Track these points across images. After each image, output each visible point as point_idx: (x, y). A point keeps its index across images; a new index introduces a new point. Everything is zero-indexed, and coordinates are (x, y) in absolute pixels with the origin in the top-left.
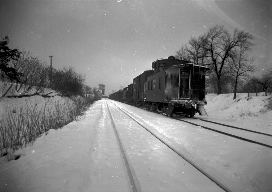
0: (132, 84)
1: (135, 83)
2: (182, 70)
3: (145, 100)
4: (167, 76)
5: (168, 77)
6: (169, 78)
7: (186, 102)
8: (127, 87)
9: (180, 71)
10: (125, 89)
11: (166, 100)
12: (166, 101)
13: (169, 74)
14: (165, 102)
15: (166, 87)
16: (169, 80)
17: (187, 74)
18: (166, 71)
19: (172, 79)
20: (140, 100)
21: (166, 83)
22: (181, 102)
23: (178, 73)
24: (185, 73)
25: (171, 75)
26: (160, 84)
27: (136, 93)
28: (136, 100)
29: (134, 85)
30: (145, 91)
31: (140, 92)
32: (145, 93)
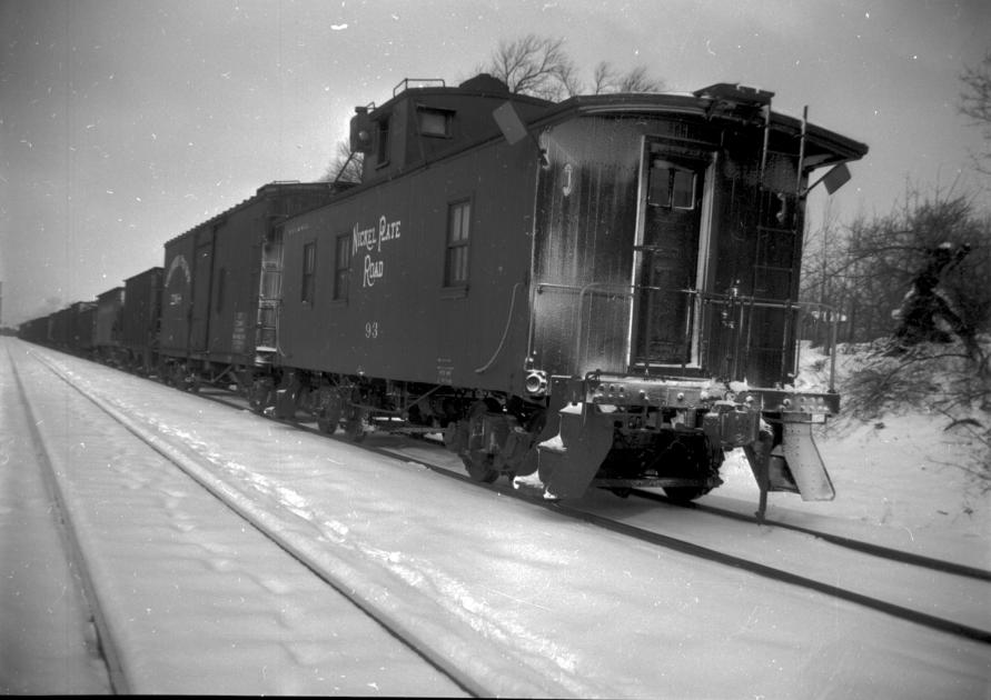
0: (156, 270)
1: (174, 266)
2: (660, 140)
3: (259, 360)
4: (551, 178)
5: (559, 191)
6: (567, 200)
7: (704, 394)
8: (123, 285)
9: (648, 147)
10: (108, 297)
11: (534, 373)
12: (534, 381)
13: (568, 170)
14: (534, 389)
15: (539, 268)
16: (566, 209)
17: (686, 178)
18: (546, 142)
19: (583, 213)
20: (214, 358)
21: (541, 239)
22: (674, 391)
23: (629, 163)
24: (672, 171)
25: (584, 179)
26: (450, 250)
27: (190, 316)
28: (189, 354)
29: (169, 276)
30: (260, 306)
31: (219, 309)
32: (263, 316)
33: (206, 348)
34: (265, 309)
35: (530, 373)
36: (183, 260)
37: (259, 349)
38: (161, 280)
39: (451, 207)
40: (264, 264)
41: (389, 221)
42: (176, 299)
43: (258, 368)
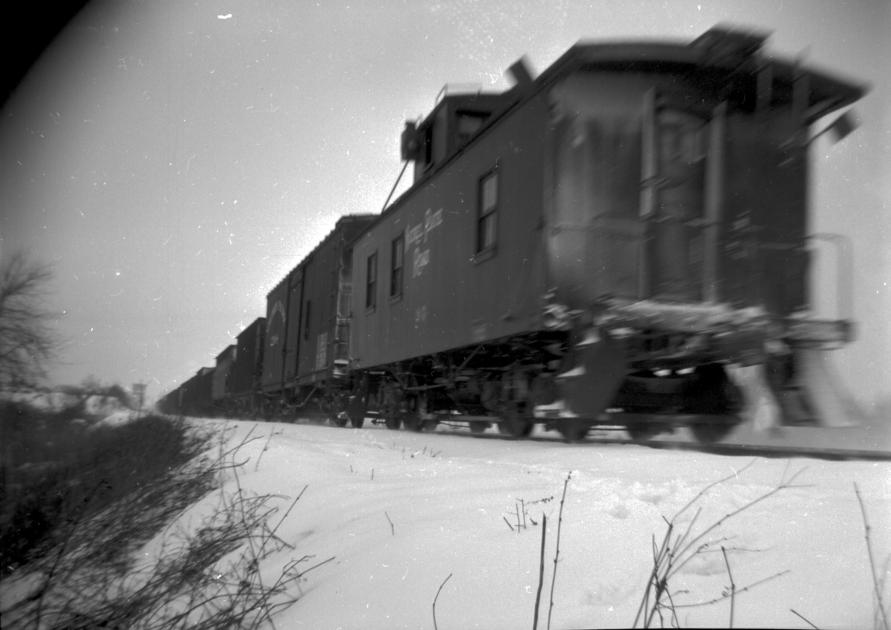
0: (260, 320)
1: (274, 312)
3: (337, 373)
8: (235, 342)
10: (224, 356)
26: (481, 221)
27: (284, 350)
28: (283, 384)
29: (269, 323)
30: (338, 323)
31: (306, 337)
32: (340, 332)
33: (296, 374)
34: (341, 326)
35: (547, 310)
36: (280, 305)
37: (337, 362)
38: (263, 328)
39: (481, 180)
40: (341, 285)
41: (434, 211)
42: (275, 339)
43: (336, 380)
